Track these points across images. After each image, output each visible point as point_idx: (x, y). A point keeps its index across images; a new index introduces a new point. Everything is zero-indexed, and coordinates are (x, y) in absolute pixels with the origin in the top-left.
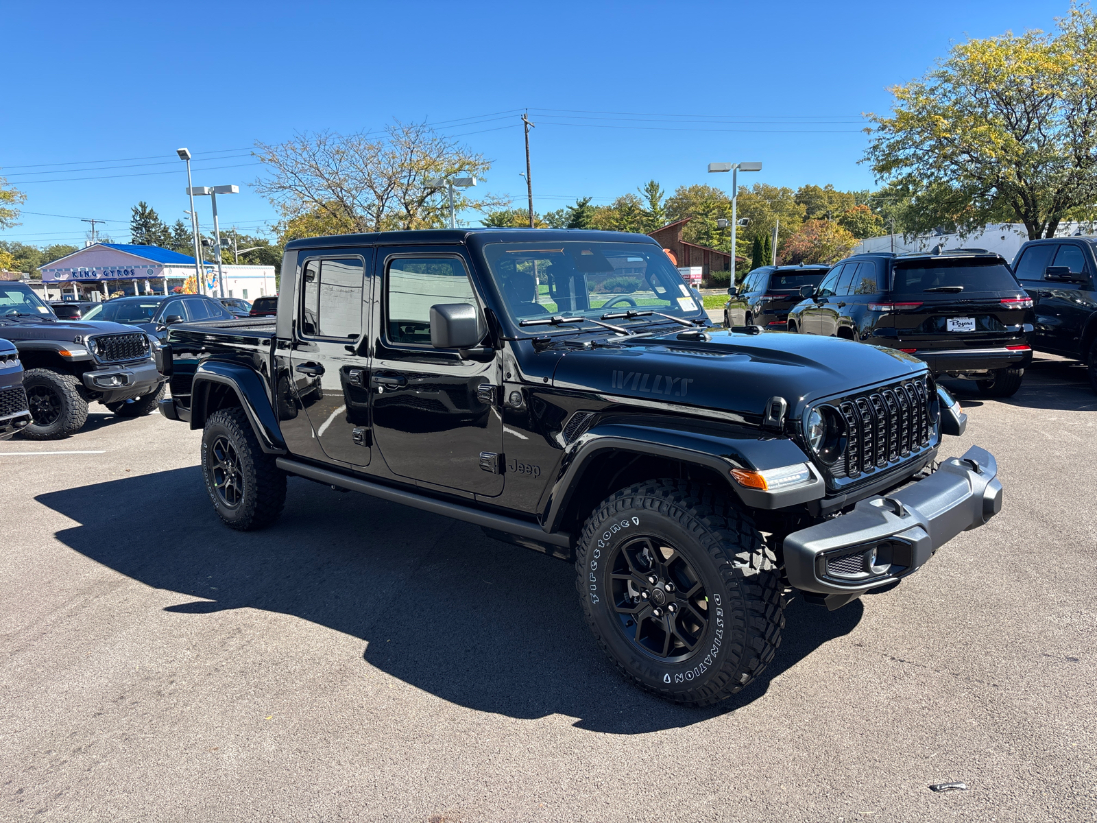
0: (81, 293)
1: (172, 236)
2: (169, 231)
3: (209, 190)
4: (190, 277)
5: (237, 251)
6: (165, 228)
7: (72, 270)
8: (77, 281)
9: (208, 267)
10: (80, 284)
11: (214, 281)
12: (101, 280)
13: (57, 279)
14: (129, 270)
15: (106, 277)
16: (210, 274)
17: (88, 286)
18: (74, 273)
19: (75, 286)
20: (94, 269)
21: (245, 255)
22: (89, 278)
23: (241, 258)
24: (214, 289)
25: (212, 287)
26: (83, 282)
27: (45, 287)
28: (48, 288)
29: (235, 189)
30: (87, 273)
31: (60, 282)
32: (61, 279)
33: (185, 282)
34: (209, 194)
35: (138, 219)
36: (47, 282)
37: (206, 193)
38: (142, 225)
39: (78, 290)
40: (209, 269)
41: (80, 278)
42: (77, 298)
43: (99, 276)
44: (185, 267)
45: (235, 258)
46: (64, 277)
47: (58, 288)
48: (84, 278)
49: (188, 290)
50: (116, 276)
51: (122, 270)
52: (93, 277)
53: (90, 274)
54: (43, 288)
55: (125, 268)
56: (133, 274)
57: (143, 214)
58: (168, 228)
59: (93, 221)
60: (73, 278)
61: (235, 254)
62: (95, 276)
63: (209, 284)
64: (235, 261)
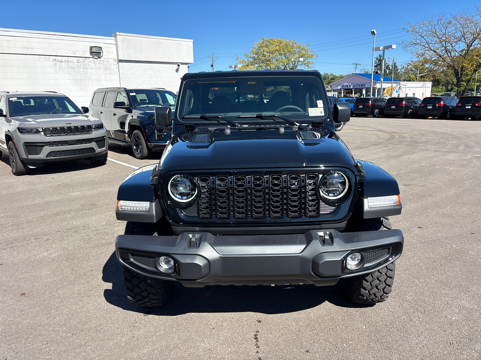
0: (345, 94)
1: (390, 69)
2: (390, 66)
3: (383, 48)
4: (388, 87)
5: (418, 75)
6: (388, 65)
7: (342, 85)
8: (344, 89)
9: (397, 83)
10: (345, 90)
11: (399, 89)
12: (352, 88)
13: (337, 88)
14: (363, 84)
15: (354, 87)
16: (398, 86)
17: (348, 91)
18: (343, 86)
19: (342, 91)
20: (350, 84)
21: (422, 77)
22: (348, 88)
23: (420, 78)
24: (399, 93)
25: (398, 92)
26: (346, 89)
27: (332, 91)
28: (333, 92)
29: (394, 46)
30: (347, 86)
31: (338, 89)
32: (338, 88)
33: (385, 90)
34: (382, 50)
35: (377, 62)
36: (333, 89)
37: (381, 49)
38: (378, 64)
39: (344, 93)
40: (397, 84)
41: (345, 88)
42: (342, 96)
43: (351, 87)
44: (386, 83)
45: (417, 78)
46: (339, 88)
47: (337, 92)
48: (346, 88)
49: (386, 93)
50: (358, 87)
51: (361, 84)
52: (349, 88)
53: (349, 86)
54: (331, 92)
55: (362, 84)
56: (364, 86)
57: (380, 60)
58: (389, 65)
59: (356, 64)
60: (342, 88)
61: (417, 76)
62: (350, 87)
63: (397, 91)
64: (417, 79)
